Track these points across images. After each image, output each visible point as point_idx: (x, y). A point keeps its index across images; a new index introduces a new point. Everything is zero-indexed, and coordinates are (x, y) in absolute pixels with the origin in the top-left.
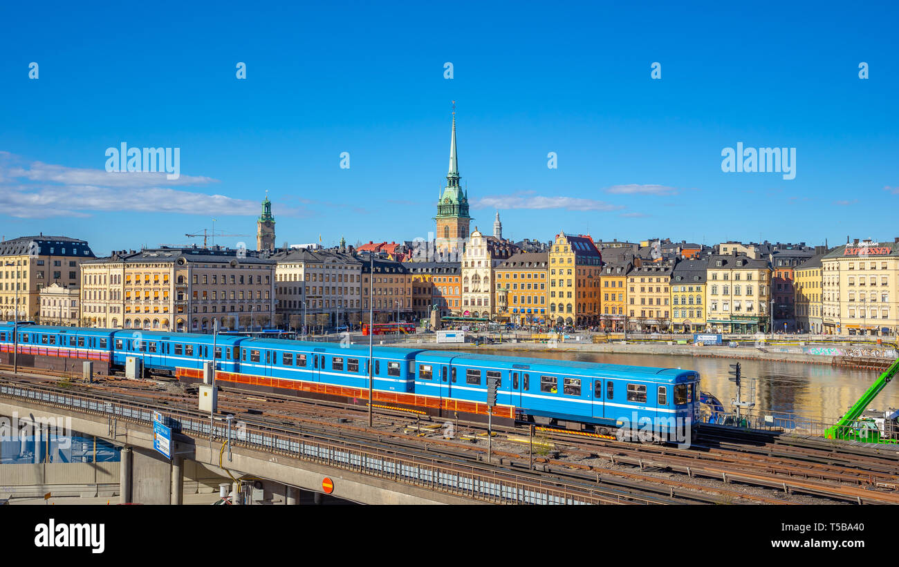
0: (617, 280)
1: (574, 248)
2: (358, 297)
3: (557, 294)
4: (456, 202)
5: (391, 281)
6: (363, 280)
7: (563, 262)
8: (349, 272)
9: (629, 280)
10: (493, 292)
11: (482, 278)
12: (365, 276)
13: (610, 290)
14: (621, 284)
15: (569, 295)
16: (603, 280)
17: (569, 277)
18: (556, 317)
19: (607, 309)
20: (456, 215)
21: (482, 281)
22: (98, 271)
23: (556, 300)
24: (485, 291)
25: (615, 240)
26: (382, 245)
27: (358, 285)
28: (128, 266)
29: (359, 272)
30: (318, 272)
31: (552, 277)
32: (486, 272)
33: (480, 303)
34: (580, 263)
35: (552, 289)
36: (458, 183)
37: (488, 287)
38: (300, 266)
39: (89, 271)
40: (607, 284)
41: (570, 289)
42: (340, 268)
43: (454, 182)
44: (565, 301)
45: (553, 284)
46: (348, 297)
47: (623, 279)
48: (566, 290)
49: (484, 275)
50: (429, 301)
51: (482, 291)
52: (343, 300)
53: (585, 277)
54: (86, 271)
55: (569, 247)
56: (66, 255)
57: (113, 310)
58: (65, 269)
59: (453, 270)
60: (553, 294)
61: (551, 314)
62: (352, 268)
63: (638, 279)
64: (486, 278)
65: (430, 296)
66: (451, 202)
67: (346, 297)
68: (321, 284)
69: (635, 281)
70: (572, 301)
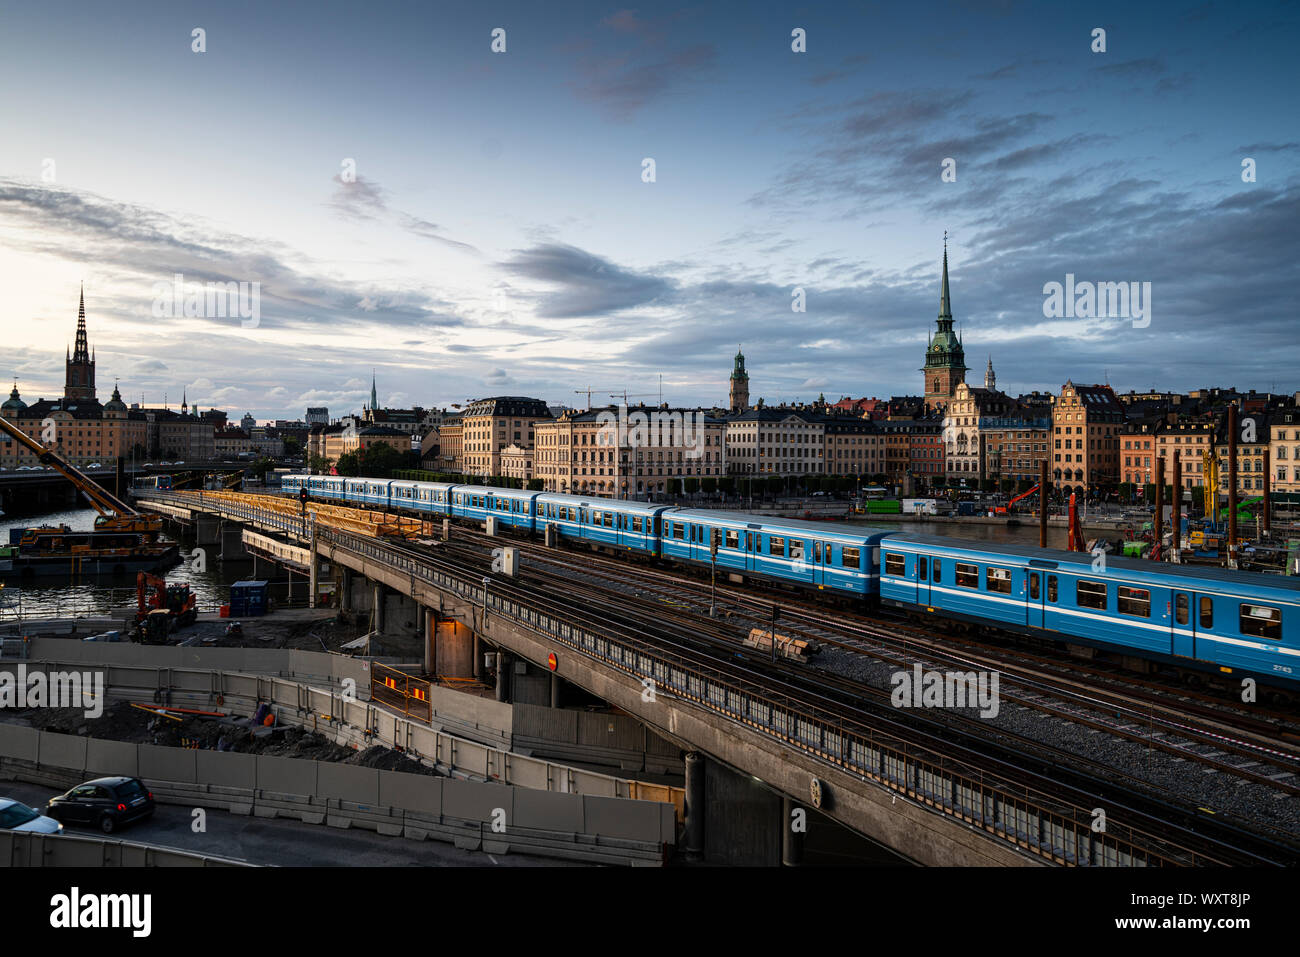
0: (1142, 439)
1: (1085, 401)
2: (821, 461)
3: (1063, 458)
4: (948, 350)
5: (860, 443)
6: (827, 440)
7: (1071, 417)
8: (810, 432)
9: (1158, 440)
10: (983, 455)
11: (969, 439)
12: (828, 437)
13: (1134, 453)
14: (1147, 444)
15: (1079, 459)
16: (1123, 440)
17: (1079, 437)
18: (1062, 486)
19: (1128, 476)
20: (948, 366)
21: (969, 442)
22: (548, 431)
23: (1063, 465)
24: (973, 454)
25: (1153, 391)
26: (862, 401)
27: (821, 446)
28: (576, 426)
29: (822, 432)
30: (774, 431)
31: (1057, 437)
32: (975, 431)
33: (966, 468)
34: (1095, 421)
35: (1057, 451)
36: (951, 327)
37: (977, 449)
38: (755, 425)
39: (543, 431)
40: (1128, 444)
41: (1079, 452)
42: (800, 427)
43: (946, 327)
44: (1074, 466)
45: (1058, 446)
46: (809, 460)
47: (1151, 439)
48: (1074, 452)
49: (972, 434)
50: (907, 465)
51: (970, 453)
52: (803, 463)
53: (1102, 437)
54: (540, 431)
55: (1079, 399)
56: (525, 415)
57: (563, 471)
58: (524, 430)
59: (934, 429)
60: (1058, 458)
61: (1055, 482)
62: (814, 427)
63: (1170, 439)
64: (974, 438)
65: (908, 460)
66: (942, 349)
67: (806, 460)
68: (778, 445)
69: (1167, 441)
70: (1083, 466)
